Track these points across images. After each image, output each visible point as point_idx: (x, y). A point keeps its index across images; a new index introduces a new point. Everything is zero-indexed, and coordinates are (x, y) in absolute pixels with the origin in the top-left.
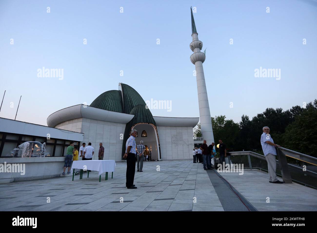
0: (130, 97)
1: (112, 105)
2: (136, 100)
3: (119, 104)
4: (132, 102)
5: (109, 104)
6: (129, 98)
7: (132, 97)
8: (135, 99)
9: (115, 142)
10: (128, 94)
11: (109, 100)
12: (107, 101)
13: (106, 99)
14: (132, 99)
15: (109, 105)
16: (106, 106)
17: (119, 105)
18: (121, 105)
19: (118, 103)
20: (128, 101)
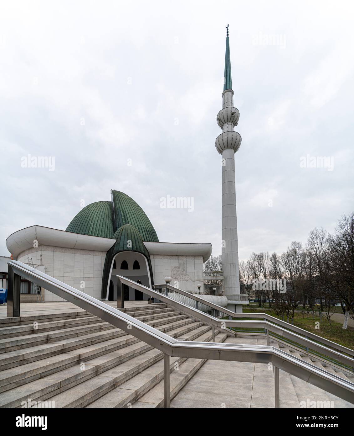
0: (125, 212)
1: (98, 225)
2: (133, 217)
3: (109, 222)
4: (128, 219)
5: (94, 223)
6: (122, 214)
7: (127, 212)
8: (133, 215)
9: (91, 276)
10: (122, 207)
11: (93, 217)
12: (91, 218)
13: (90, 216)
14: (128, 215)
15: (93, 225)
16: (89, 225)
17: (109, 224)
18: (111, 225)
19: (107, 222)
20: (122, 218)
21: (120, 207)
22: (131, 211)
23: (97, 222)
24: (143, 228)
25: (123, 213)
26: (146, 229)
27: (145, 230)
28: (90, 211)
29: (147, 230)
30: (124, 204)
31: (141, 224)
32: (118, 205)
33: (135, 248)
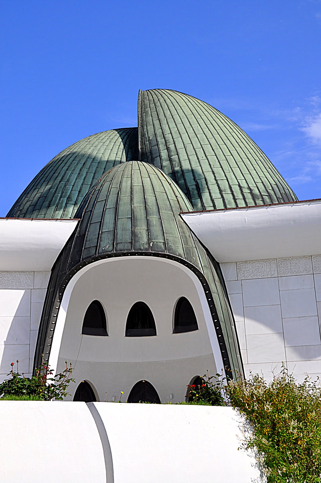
21: (159, 132)
22: (195, 140)
23: (79, 192)
24: (236, 189)
25: (168, 149)
26: (249, 188)
27: (246, 191)
28: (63, 165)
29: (256, 191)
30: (171, 120)
31: (230, 175)
32: (150, 128)
33: (145, 240)
